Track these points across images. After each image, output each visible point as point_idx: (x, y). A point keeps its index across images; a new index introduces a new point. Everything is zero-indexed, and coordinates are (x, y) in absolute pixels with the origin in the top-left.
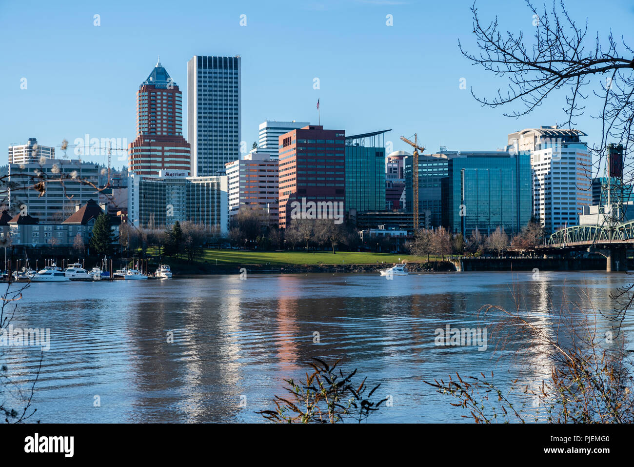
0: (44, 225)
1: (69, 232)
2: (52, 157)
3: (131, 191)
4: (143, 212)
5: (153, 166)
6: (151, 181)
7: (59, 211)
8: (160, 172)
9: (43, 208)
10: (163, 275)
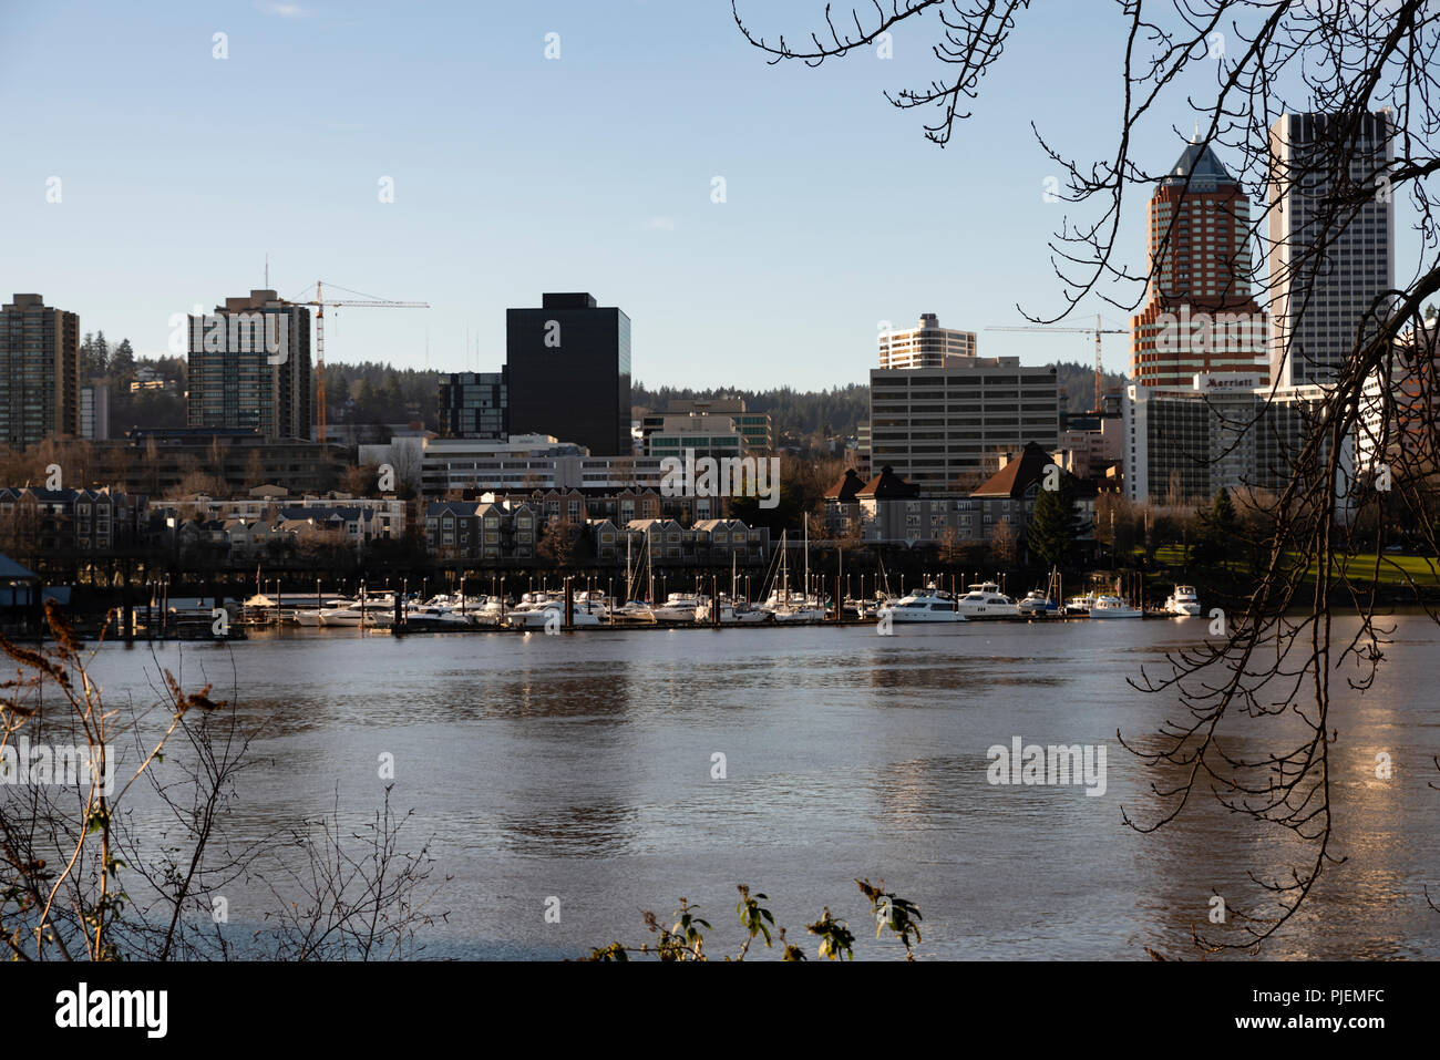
0: (931, 499)
1: (983, 514)
2: (970, 353)
3: (1129, 422)
4: (1156, 469)
5: (1183, 366)
6: (1174, 400)
7: (972, 470)
8: (1196, 378)
9: (941, 463)
10: (1179, 608)
